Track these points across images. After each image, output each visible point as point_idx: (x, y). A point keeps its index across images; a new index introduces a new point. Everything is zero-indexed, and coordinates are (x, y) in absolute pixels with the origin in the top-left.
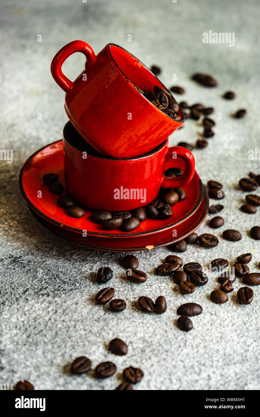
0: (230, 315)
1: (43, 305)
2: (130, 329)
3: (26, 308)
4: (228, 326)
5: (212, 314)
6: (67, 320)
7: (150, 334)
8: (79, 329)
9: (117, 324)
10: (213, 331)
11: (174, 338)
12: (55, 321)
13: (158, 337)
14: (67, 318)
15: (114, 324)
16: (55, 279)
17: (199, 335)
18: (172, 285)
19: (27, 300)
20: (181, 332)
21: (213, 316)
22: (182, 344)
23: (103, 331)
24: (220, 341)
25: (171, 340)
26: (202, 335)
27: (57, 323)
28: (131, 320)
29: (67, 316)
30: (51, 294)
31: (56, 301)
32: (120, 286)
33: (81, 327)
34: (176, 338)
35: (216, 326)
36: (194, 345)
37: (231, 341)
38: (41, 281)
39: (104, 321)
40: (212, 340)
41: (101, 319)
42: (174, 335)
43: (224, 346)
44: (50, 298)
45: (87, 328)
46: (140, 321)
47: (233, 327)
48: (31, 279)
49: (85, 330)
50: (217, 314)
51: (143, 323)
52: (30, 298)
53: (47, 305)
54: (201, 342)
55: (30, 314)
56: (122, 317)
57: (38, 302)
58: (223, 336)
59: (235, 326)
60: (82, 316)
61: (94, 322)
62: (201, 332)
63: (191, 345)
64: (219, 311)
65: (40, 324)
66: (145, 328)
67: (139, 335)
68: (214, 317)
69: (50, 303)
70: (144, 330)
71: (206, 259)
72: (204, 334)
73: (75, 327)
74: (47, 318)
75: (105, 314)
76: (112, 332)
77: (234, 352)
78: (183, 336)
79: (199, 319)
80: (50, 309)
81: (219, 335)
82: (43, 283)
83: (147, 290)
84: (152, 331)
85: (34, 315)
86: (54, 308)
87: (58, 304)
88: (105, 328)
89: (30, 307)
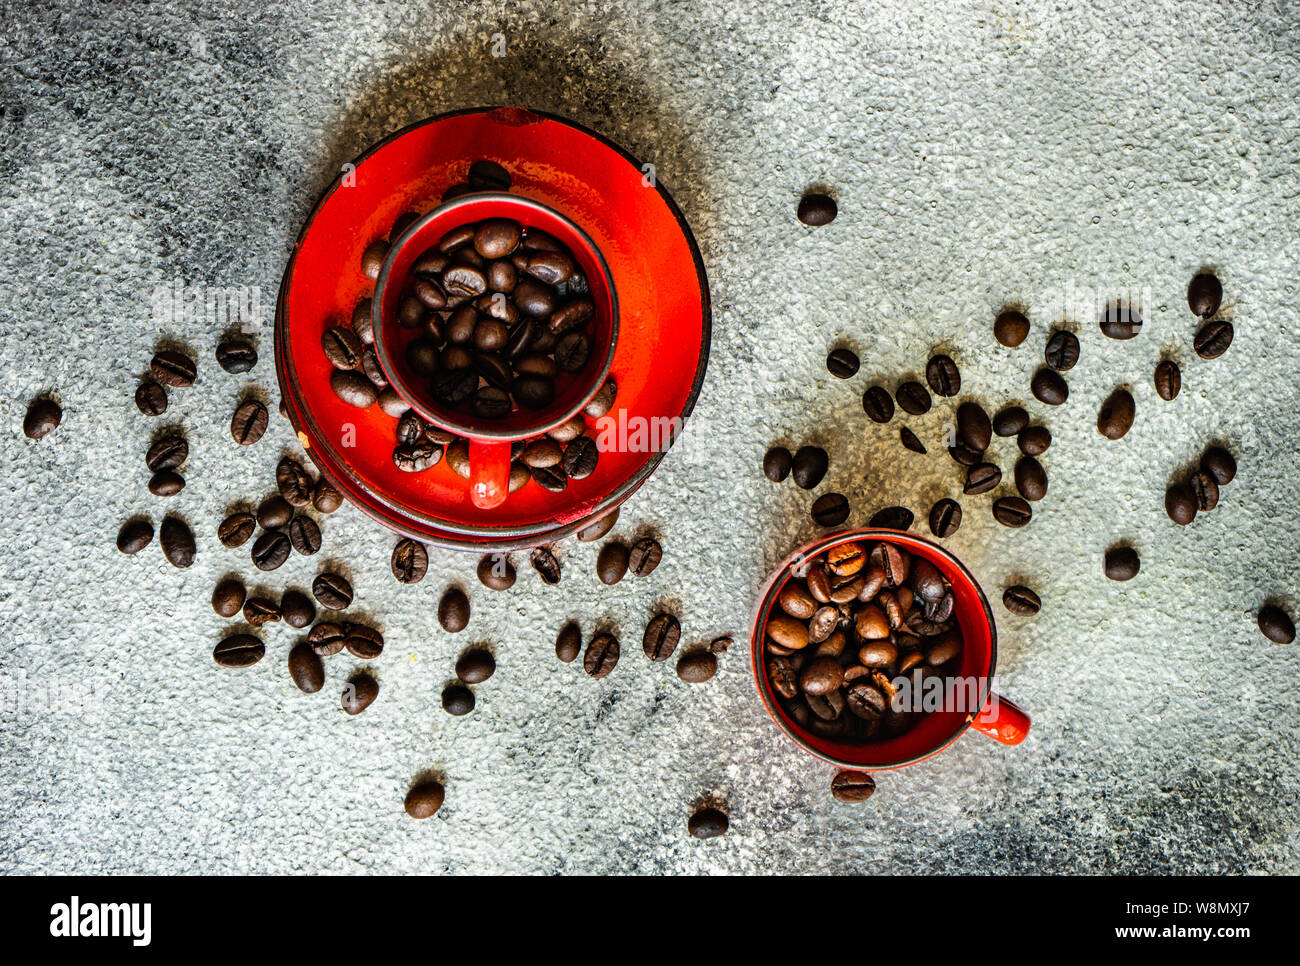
0: (188, 623)
1: (134, 250)
2: (101, 432)
3: (118, 220)
4: (154, 621)
5: (181, 588)
6: (103, 306)
7: (96, 473)
8: (83, 335)
9: (111, 405)
10: (133, 594)
11: (96, 521)
12: (97, 284)
13: (92, 489)
14: (108, 304)
15: (111, 398)
16: (219, 257)
17: (116, 568)
18: (255, 498)
19: (143, 215)
20: (116, 532)
21: (178, 591)
22: (83, 537)
23: (86, 381)
24: (106, 609)
25: (89, 515)
26: (119, 572)
27: (92, 289)
28: (126, 430)
29: (112, 304)
30: (170, 259)
31: (150, 273)
32: (225, 392)
33: (91, 338)
34: (97, 525)
35: (148, 598)
36: (86, 560)
37: (112, 630)
38: (205, 228)
39: (117, 379)
40: (107, 594)
41: (121, 371)
42: (105, 520)
43: (94, 617)
44: (157, 260)
45: (90, 348)
46: (128, 448)
47: (153, 633)
48: (206, 208)
49: (83, 346)
50: (183, 598)
51: (125, 454)
52: (148, 220)
53: (138, 258)
54: (98, 574)
55: (103, 231)
56: (134, 412)
57: (139, 237)
58: (121, 615)
59: (158, 636)
60: (119, 333)
61: (110, 360)
62: (125, 570)
63: (84, 553)
64: (192, 602)
65: (83, 256)
66: (111, 462)
67: (90, 453)
68: (173, 593)
69: (144, 262)
70: (105, 460)
71: (360, 559)
72: (120, 577)
73: (87, 326)
74: (100, 266)
75: (134, 376)
76: (87, 399)
77: (83, 640)
78: (106, 537)
79: (161, 563)
80: (125, 266)
81: (124, 605)
82: (199, 235)
83: (225, 449)
84: (105, 476)
85: (104, 239)
86: (131, 274)
87: (143, 279)
88: (98, 384)
89: (125, 226)
